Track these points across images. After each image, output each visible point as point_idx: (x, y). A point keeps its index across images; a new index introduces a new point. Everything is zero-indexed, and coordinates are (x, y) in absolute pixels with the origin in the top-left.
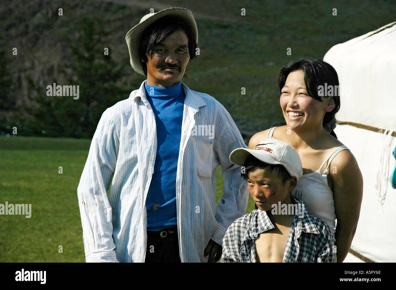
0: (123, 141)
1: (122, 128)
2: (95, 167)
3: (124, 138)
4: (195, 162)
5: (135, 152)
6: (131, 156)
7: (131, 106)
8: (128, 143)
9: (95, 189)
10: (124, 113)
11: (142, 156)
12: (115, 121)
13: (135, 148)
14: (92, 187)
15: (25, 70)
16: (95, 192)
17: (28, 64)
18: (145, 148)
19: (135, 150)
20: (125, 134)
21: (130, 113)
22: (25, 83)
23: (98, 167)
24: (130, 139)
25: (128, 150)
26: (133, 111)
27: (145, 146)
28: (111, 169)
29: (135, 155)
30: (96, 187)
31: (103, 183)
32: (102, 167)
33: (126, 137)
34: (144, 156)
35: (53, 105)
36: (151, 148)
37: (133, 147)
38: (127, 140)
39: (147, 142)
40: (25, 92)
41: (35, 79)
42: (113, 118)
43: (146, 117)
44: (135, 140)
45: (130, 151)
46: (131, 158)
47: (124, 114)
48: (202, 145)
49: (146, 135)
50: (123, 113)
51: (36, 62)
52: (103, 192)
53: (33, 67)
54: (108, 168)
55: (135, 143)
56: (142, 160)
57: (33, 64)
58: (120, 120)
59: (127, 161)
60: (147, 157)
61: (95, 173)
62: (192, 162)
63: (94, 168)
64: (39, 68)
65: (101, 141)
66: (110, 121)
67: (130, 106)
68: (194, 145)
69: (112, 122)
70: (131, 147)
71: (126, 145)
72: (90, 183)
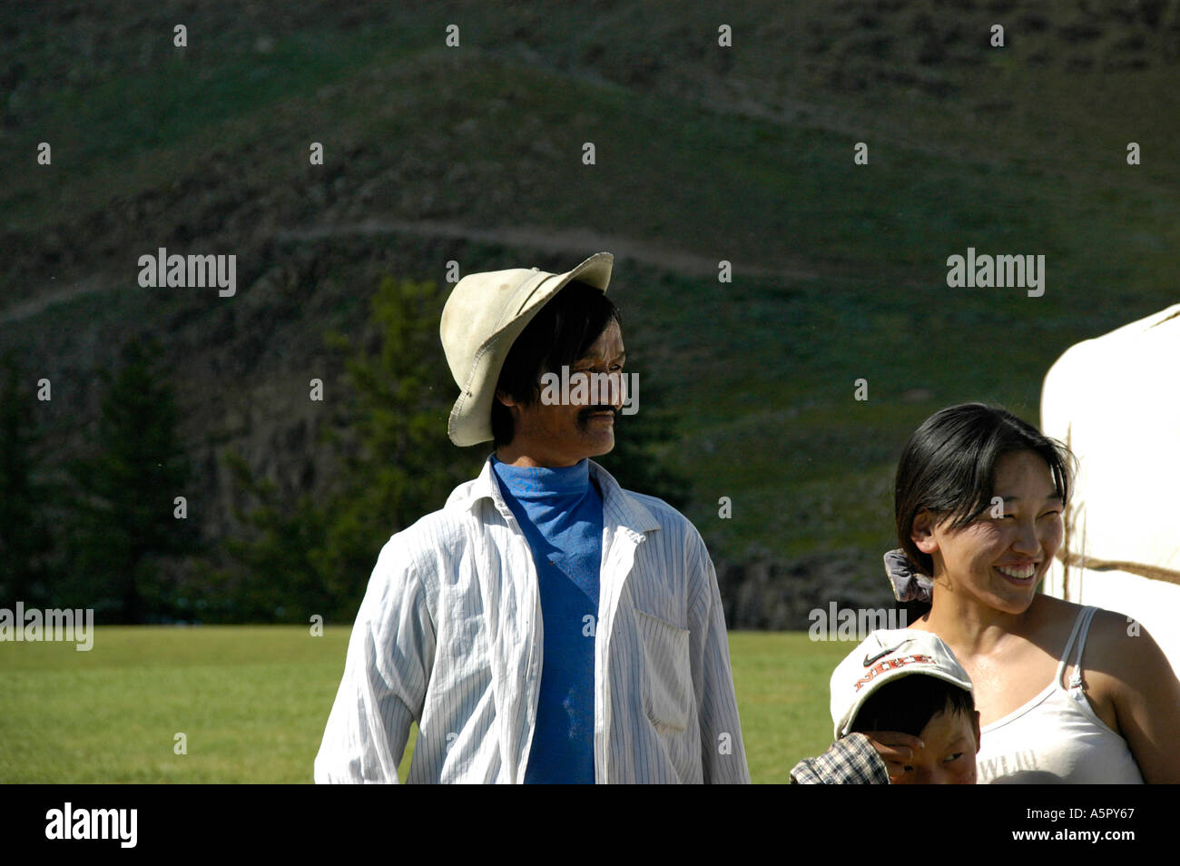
0: (448, 626)
1: (444, 589)
2: (363, 699)
3: (450, 619)
4: (641, 679)
5: (482, 656)
6: (472, 664)
7: (462, 526)
8: (461, 630)
9: (365, 761)
10: (445, 546)
11: (504, 667)
12: (422, 571)
13: (482, 643)
14: (355, 758)
15: (226, 439)
16: (365, 771)
17: (233, 421)
18: (511, 642)
19: (483, 650)
20: (453, 606)
21: (460, 545)
22: (226, 477)
23: (372, 701)
24: (468, 620)
25: (461, 650)
26: (468, 538)
27: (511, 638)
28: (408, 704)
29: (482, 665)
30: (367, 757)
31: (387, 747)
32: (383, 700)
33: (455, 615)
34: (509, 667)
35: (303, 531)
36: (527, 642)
37: (476, 641)
38: (460, 621)
39: (515, 625)
40: (227, 501)
41: (254, 462)
42: (415, 561)
43: (507, 556)
44: (480, 623)
45: (468, 652)
46: (471, 672)
47: (445, 550)
48: (659, 632)
49: (512, 606)
50: (443, 547)
51: (257, 416)
52: (389, 769)
53: (246, 431)
54: (402, 701)
55: (480, 630)
56: (504, 678)
57: (248, 418)
58: (435, 566)
59: (459, 680)
60: (519, 669)
61: (363, 717)
62: (634, 680)
63: (361, 705)
64: (264, 431)
65: (380, 626)
66: (407, 571)
67: (457, 528)
68: (640, 631)
69: (414, 572)
70: (472, 642)
71: (455, 636)
72: (350, 745)
